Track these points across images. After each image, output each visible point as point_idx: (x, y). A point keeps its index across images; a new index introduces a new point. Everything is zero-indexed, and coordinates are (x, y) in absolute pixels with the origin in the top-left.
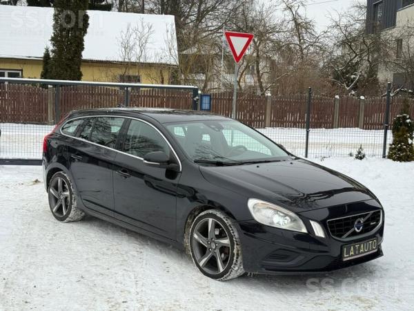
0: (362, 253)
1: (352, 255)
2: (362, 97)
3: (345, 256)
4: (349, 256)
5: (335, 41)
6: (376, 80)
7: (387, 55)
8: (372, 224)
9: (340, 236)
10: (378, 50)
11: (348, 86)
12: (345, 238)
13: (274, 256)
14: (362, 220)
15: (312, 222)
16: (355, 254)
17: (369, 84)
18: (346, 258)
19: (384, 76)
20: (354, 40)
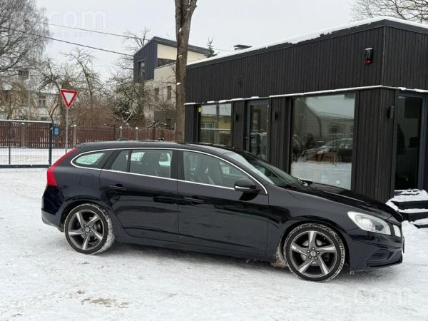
2: (137, 128)
5: (115, 88)
6: (143, 116)
7: (149, 99)
10: (144, 96)
11: (125, 120)
17: (138, 119)
19: (148, 114)
20: (128, 89)
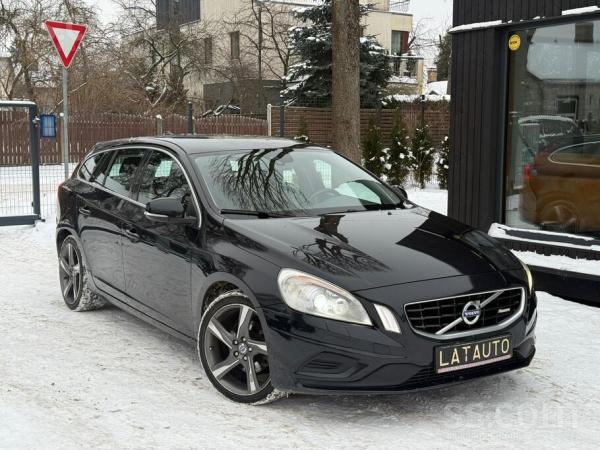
0: (477, 360)
1: (456, 364)
3: (441, 365)
4: (450, 366)
8: (501, 311)
9: (434, 331)
12: (441, 334)
13: (314, 364)
14: (479, 305)
15: (379, 308)
16: (462, 362)
18: (444, 368)
